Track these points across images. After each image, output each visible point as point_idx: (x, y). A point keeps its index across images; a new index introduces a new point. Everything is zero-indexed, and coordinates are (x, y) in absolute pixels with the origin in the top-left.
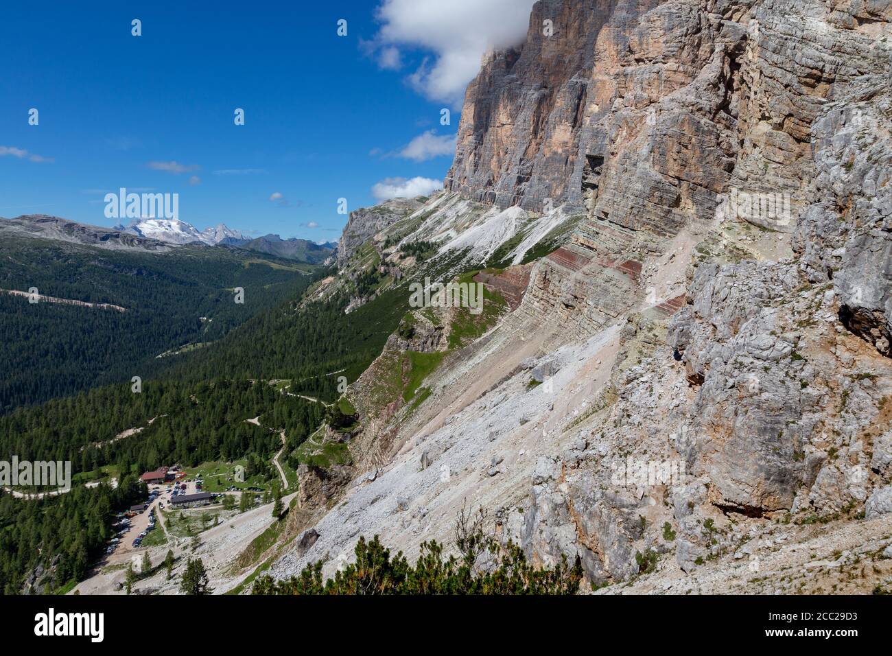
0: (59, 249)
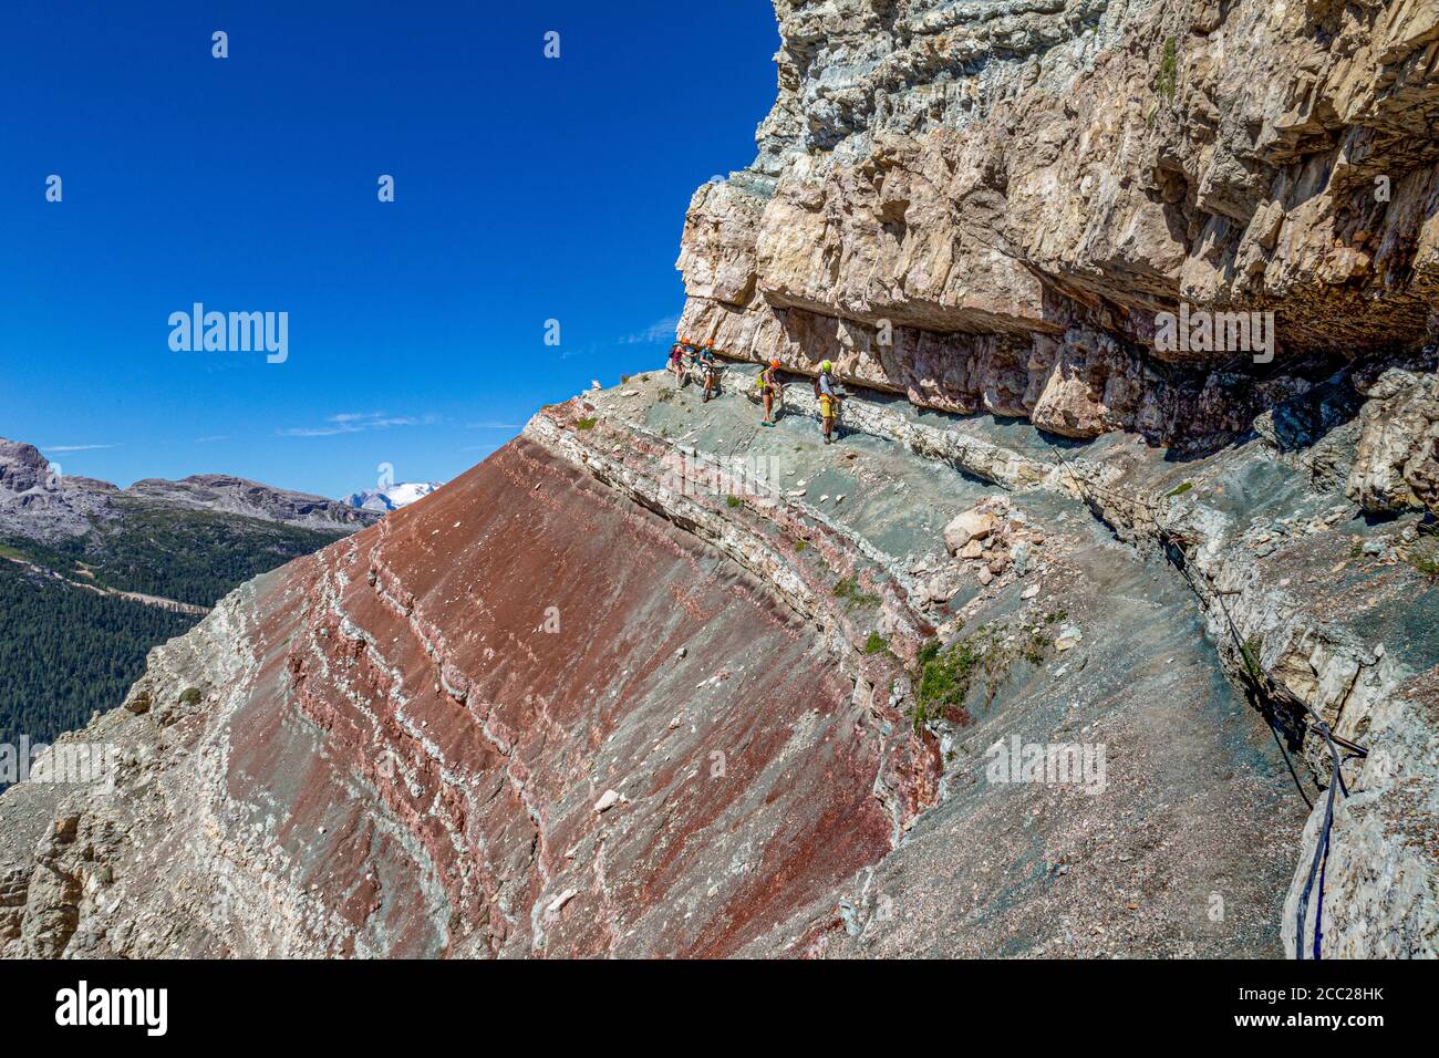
0: (226, 526)
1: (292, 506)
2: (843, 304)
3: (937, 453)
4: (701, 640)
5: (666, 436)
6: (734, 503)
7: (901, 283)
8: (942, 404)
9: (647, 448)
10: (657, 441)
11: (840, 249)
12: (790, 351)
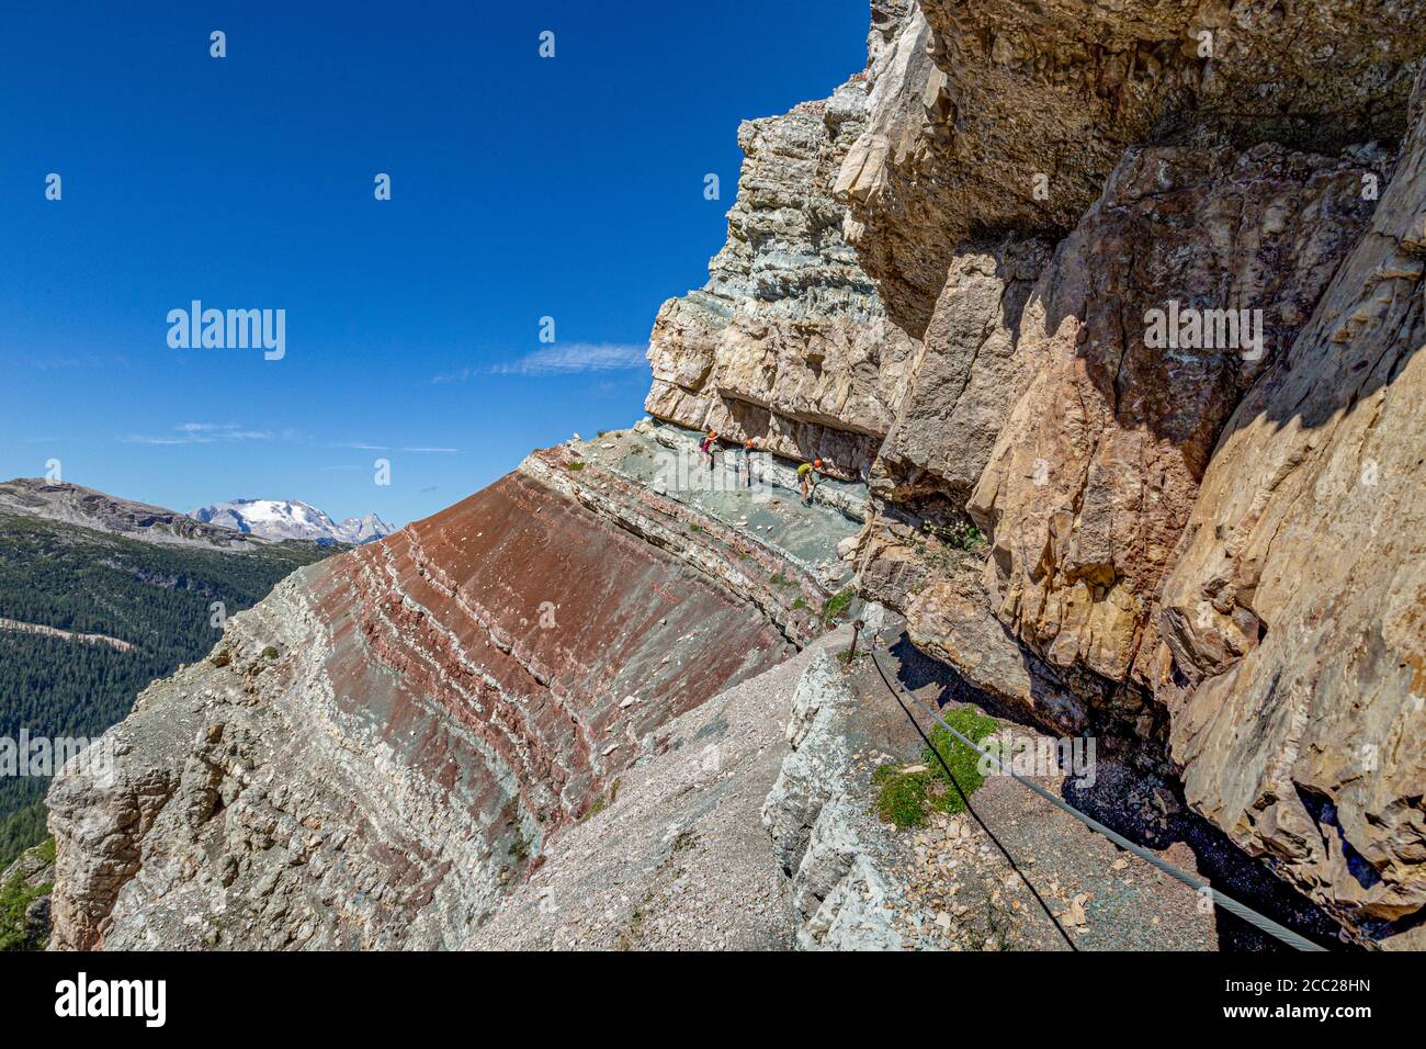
0: (54, 535)
1: (132, 517)
2: (776, 405)
3: (831, 503)
4: (676, 614)
5: (640, 479)
6: (694, 528)
7: (818, 403)
8: (835, 473)
9: (627, 487)
10: (634, 483)
11: (776, 368)
12: (733, 428)
